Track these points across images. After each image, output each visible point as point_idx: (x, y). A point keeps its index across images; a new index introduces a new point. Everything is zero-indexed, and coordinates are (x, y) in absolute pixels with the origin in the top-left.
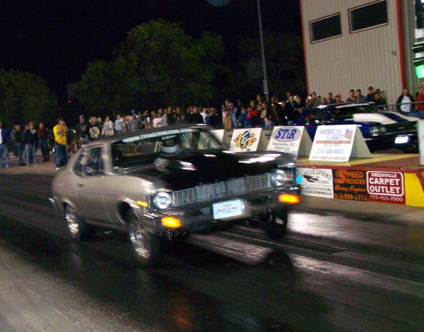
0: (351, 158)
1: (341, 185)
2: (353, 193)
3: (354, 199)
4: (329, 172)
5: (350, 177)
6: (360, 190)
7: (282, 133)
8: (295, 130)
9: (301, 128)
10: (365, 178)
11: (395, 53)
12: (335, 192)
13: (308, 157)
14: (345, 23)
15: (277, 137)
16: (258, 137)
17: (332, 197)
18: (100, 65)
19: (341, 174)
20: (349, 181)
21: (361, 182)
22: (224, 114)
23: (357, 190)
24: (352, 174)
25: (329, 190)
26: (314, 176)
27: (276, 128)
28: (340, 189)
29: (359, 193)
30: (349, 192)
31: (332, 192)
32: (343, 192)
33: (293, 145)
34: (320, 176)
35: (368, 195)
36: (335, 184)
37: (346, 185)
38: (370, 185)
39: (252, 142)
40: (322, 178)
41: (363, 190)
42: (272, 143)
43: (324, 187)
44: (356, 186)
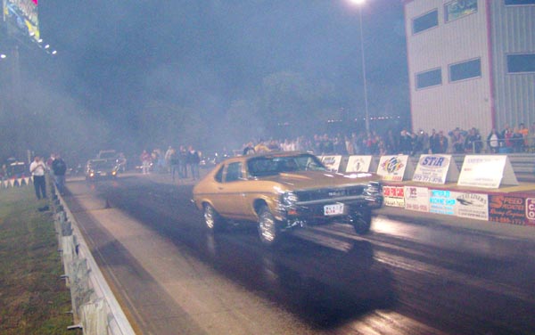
0: (502, 185)
1: (497, 210)
2: (510, 217)
3: (511, 223)
4: (485, 197)
5: (507, 203)
6: (518, 215)
7: (429, 161)
8: (443, 159)
9: (448, 157)
10: (524, 204)
11: (486, 100)
12: (490, 214)
13: (457, 182)
14: (445, 75)
15: (424, 164)
16: (405, 163)
17: (487, 219)
19: (497, 199)
20: (505, 206)
21: (519, 208)
22: (347, 143)
23: (514, 215)
24: (509, 200)
25: (484, 213)
26: (469, 200)
27: (423, 156)
28: (495, 213)
29: (516, 217)
30: (505, 216)
31: (487, 214)
32: (499, 216)
33: (440, 171)
34: (475, 200)
35: (527, 221)
36: (490, 208)
37: (501, 209)
38: (529, 211)
39: (399, 167)
40: (476, 202)
41: (521, 215)
42: (419, 170)
43: (479, 210)
44: (513, 211)
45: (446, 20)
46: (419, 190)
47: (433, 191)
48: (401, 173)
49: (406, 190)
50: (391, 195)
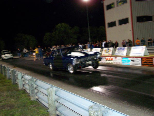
0: (144, 55)
1: (144, 62)
3: (149, 66)
4: (140, 59)
9: (126, 48)
11: (130, 31)
12: (142, 64)
13: (129, 55)
14: (117, 23)
16: (112, 50)
17: (141, 66)
18: (49, 34)
19: (144, 59)
20: (147, 61)
21: (151, 61)
24: (148, 59)
25: (140, 64)
26: (135, 60)
27: (118, 48)
29: (150, 64)
30: (147, 64)
33: (124, 52)
36: (142, 62)
39: (110, 51)
40: (137, 60)
41: (152, 64)
42: (117, 52)
43: (138, 63)
44: (149, 63)
45: (117, 6)
46: (118, 58)
47: (123, 58)
48: (111, 53)
49: (114, 58)
50: (109, 60)
